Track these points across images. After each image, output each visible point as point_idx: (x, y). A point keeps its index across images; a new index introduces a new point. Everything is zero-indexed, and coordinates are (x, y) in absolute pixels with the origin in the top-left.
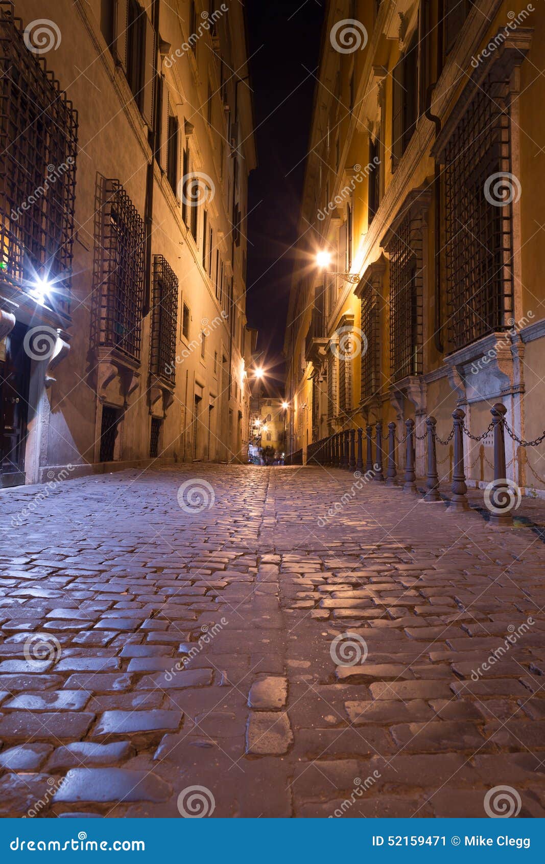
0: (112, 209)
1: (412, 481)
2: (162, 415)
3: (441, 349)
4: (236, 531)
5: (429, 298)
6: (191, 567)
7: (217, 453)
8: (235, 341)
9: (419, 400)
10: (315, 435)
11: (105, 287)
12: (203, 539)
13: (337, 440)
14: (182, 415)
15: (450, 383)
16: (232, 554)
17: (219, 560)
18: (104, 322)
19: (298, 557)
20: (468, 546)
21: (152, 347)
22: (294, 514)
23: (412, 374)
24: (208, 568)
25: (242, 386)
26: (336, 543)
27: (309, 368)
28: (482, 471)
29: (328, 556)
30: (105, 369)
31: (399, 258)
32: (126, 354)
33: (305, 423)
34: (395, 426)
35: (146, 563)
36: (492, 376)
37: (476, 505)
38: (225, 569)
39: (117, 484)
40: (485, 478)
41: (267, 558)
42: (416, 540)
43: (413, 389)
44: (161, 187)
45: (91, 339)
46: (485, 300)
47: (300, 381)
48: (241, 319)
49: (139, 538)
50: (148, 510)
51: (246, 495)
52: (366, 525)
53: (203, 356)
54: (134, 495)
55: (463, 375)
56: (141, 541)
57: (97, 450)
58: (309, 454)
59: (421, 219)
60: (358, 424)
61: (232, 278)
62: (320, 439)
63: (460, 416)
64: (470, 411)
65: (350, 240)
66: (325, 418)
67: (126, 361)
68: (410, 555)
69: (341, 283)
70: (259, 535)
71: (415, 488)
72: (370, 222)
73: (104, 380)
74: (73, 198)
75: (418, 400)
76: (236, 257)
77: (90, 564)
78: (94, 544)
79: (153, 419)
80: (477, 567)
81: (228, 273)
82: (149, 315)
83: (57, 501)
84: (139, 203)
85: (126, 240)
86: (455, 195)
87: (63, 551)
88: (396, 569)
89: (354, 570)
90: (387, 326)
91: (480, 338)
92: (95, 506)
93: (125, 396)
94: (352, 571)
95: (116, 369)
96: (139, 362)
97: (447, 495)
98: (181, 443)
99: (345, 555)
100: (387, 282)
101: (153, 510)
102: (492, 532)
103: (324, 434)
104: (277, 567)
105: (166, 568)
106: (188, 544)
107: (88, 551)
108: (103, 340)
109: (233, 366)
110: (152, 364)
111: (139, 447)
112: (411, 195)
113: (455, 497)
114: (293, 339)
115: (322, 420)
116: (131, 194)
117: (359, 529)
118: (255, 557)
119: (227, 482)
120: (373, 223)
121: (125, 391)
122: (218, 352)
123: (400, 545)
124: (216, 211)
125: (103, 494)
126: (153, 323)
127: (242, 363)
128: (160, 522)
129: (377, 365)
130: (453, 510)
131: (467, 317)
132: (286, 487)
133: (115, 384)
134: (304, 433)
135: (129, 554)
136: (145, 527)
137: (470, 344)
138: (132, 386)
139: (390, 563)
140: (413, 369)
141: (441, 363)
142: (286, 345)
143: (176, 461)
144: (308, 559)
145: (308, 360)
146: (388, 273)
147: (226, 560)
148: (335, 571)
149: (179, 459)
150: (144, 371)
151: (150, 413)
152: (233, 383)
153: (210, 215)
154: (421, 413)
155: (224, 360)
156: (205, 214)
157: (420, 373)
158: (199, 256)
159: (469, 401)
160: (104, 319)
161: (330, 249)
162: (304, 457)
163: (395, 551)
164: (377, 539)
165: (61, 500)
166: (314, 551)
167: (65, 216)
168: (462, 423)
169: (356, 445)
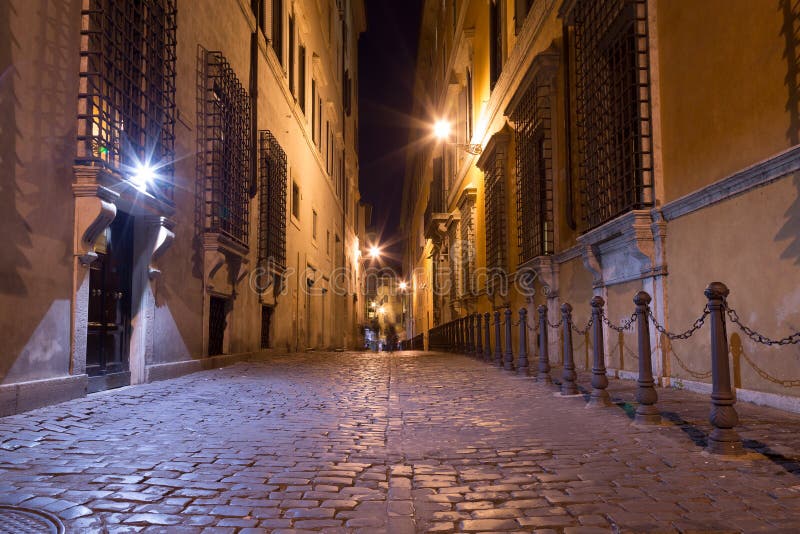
0: (215, 85)
1: (546, 372)
2: (273, 303)
3: (573, 226)
4: (361, 437)
5: (559, 171)
6: (316, 484)
7: (332, 340)
8: (347, 219)
9: (551, 282)
10: (437, 318)
11: (210, 168)
12: (327, 448)
13: (462, 324)
14: (295, 301)
15: (585, 264)
16: (358, 466)
17: (345, 473)
18: (209, 206)
19: (430, 468)
20: (615, 450)
21: (261, 231)
22: (421, 414)
23: (543, 254)
24: (335, 484)
25: (356, 266)
26: (470, 450)
27: (428, 246)
28: (622, 359)
29: (463, 465)
30: (212, 257)
31: (525, 128)
32: (234, 240)
33: (425, 304)
34: (526, 312)
35: (268, 479)
36: (630, 256)
37: (618, 399)
38: (353, 485)
39: (228, 381)
40: (626, 366)
41: (398, 469)
42: (556, 443)
43: (543, 270)
44: (266, 56)
45: (196, 225)
46: (622, 173)
47: (418, 260)
48: (354, 194)
49: (258, 448)
50: (264, 413)
51: (367, 391)
52: (500, 426)
53: (314, 237)
54: (248, 394)
55: (598, 256)
56: (259, 452)
57: (205, 343)
58: (431, 339)
59: (549, 86)
60: (484, 308)
61: (344, 152)
62: (441, 324)
63: (598, 304)
64: (607, 294)
65: (471, 108)
66: (448, 299)
67: (234, 247)
68: (552, 462)
69: (462, 154)
70: (386, 441)
71: (549, 380)
72: (492, 88)
73: (211, 269)
74: (174, 75)
75: (549, 282)
76: (347, 128)
77: (208, 481)
78: (210, 456)
79: (263, 307)
80: (626, 475)
81: (339, 146)
82: (256, 196)
83: (165, 404)
84: (243, 75)
85: (231, 117)
86: (586, 60)
87: (178, 466)
88: (539, 481)
89: (492, 482)
90: (513, 201)
91: (617, 216)
92: (208, 409)
93: (233, 285)
94: (491, 485)
95: (223, 257)
96: (247, 247)
97: (586, 386)
98: (294, 331)
99: (481, 464)
100: (512, 153)
101: (269, 412)
102: (638, 432)
103: (447, 318)
104: (408, 480)
105: (290, 485)
106: (310, 454)
107: (205, 465)
108: (208, 225)
109: (346, 245)
110: (260, 248)
111: (249, 338)
112: (537, 59)
113: (595, 392)
114: (410, 215)
115: (444, 301)
116: (234, 66)
117: (493, 430)
118: (384, 468)
119: (345, 375)
120: (495, 89)
121: (233, 279)
122: (330, 231)
123: (540, 451)
124: (324, 79)
125: (213, 395)
126: (262, 204)
127: (356, 242)
128: (278, 427)
129: (503, 244)
130: (594, 406)
131: (602, 193)
132: (410, 380)
133: (223, 272)
134: (425, 316)
135: (248, 469)
136: (263, 434)
137: (605, 222)
138: (241, 273)
139: (531, 473)
140: (543, 247)
141: (573, 243)
142: (402, 220)
143: (289, 351)
144: (441, 470)
145: (427, 237)
146: (514, 144)
147: (353, 474)
148: (472, 484)
149: (292, 349)
150: (252, 257)
151: (260, 301)
152: (347, 264)
153: (319, 84)
154: (553, 296)
155: (337, 240)
156: (313, 82)
157: (551, 252)
158: (308, 129)
159: (607, 283)
160: (208, 203)
161: (450, 117)
162: (426, 342)
163: (534, 458)
164: (513, 443)
165: (171, 403)
166: (448, 459)
167: (166, 94)
168: (602, 311)
169: (483, 331)
